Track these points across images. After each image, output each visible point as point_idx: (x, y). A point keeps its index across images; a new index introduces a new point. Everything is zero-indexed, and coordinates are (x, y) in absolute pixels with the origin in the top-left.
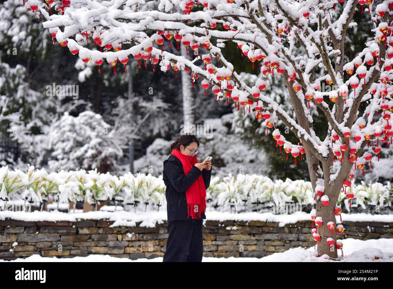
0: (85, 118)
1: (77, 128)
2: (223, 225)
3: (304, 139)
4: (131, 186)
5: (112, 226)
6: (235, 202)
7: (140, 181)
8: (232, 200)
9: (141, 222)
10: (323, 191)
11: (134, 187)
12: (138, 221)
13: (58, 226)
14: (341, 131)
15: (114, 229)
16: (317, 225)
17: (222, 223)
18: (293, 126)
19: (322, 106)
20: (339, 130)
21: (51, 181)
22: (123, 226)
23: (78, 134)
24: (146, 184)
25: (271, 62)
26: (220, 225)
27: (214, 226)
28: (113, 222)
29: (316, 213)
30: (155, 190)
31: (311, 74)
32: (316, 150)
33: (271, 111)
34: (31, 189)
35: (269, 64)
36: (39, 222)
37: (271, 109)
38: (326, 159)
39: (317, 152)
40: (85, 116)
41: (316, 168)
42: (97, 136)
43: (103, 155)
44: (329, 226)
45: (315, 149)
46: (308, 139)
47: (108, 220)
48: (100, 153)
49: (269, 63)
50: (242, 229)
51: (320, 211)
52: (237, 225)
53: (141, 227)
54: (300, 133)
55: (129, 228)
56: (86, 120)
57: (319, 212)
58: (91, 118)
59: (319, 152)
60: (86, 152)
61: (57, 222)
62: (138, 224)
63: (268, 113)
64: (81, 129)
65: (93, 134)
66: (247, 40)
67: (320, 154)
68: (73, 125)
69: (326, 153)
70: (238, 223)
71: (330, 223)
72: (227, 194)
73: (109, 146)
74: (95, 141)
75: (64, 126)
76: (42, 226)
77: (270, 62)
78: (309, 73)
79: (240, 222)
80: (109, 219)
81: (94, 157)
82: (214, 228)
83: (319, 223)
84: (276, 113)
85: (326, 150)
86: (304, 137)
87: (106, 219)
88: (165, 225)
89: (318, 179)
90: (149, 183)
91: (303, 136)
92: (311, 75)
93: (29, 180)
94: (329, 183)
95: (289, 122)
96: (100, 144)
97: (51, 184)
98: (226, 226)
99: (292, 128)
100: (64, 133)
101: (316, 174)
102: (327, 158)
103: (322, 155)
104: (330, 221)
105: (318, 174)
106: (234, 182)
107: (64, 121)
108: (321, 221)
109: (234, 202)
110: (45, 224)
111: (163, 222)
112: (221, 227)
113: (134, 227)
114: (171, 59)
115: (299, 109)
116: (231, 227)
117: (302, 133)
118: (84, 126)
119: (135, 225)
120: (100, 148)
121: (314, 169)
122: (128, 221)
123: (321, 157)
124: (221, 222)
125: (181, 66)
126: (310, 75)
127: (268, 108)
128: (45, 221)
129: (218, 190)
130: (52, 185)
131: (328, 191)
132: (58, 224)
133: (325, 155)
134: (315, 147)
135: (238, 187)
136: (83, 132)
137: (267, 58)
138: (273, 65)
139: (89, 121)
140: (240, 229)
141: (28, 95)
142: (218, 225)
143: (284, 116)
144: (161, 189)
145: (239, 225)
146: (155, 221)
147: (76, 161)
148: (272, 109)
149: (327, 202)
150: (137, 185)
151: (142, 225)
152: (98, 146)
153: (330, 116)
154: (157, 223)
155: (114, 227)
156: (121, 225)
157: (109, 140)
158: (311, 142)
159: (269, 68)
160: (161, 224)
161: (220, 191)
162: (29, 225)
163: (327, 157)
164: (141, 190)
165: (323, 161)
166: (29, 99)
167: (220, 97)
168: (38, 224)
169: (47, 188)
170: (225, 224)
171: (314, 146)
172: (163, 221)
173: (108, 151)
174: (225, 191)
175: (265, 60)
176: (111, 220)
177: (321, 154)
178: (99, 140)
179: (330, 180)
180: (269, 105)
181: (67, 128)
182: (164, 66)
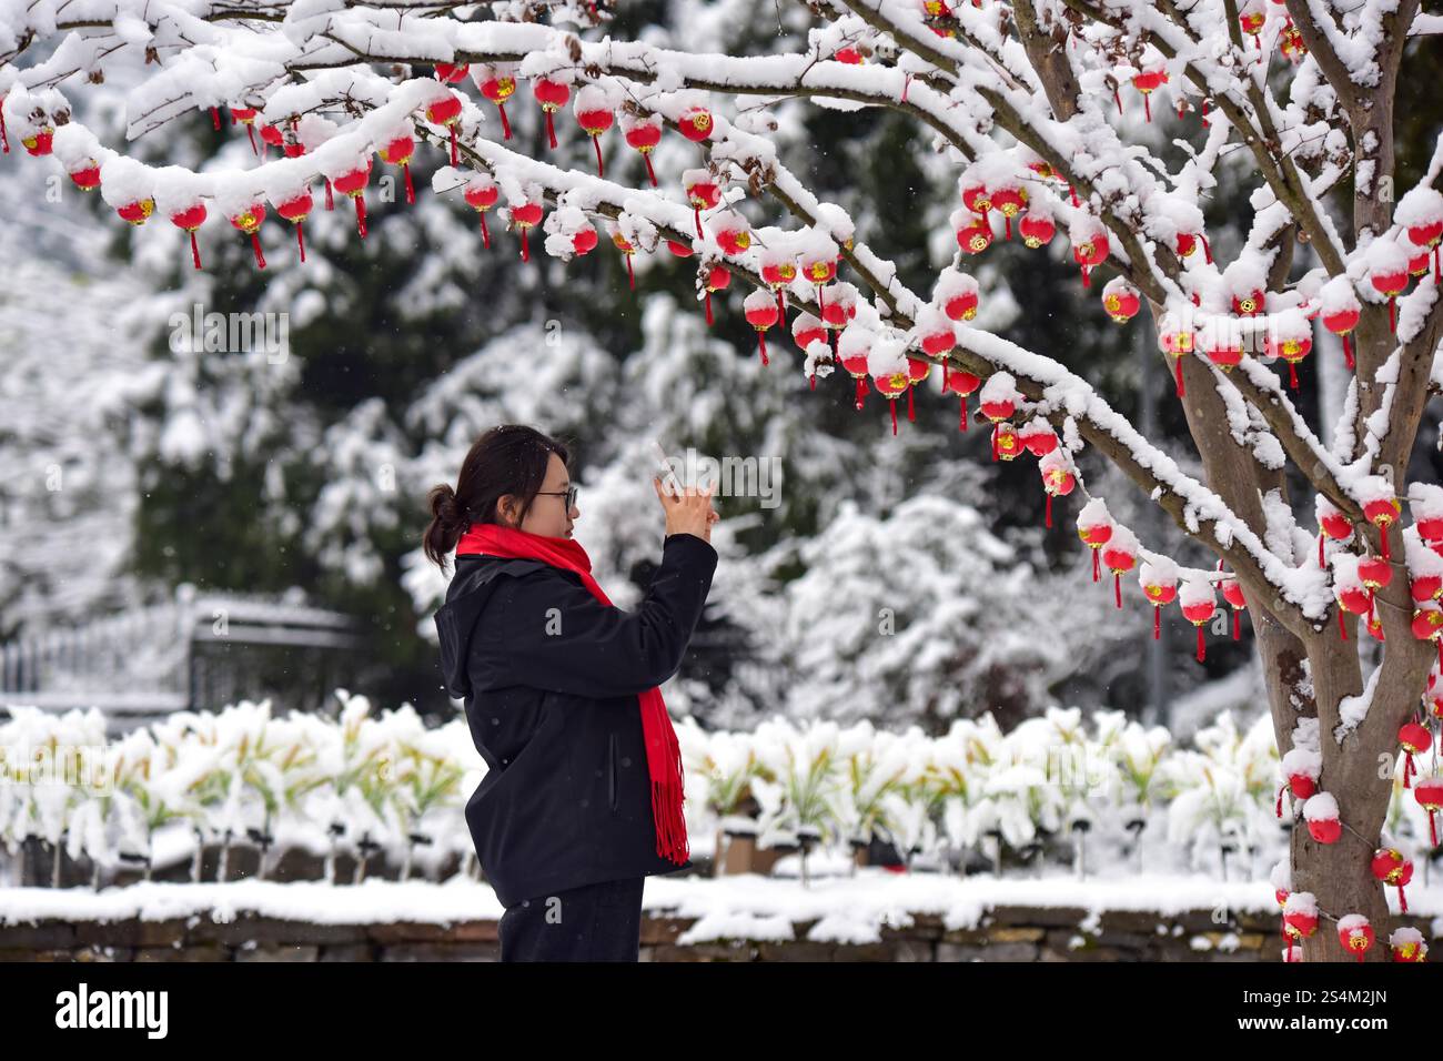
0: (917, 525)
1: (886, 561)
2: (1178, 931)
3: (1215, 540)
4: (781, 774)
5: (686, 938)
6: (1238, 831)
7: (816, 753)
8: (1228, 825)
9: (814, 922)
10: (1314, 775)
11: (793, 777)
12: (802, 915)
13: (458, 942)
14: (1353, 496)
15: (697, 949)
16: (1290, 929)
17: (1173, 922)
18: (1164, 484)
19: (1249, 381)
20: (1341, 492)
21: (437, 757)
22: (737, 939)
23: (891, 586)
24: (846, 763)
25: (990, 190)
26: (1162, 930)
27: (1137, 933)
28: (689, 923)
29: (1292, 874)
30: (889, 786)
31: (1277, 249)
32: (1273, 590)
33: (1057, 417)
34: (354, 792)
35: (980, 200)
36: (377, 925)
37: (1056, 408)
38: (1318, 628)
39: (1282, 597)
40: (919, 514)
41: (1293, 670)
42: (962, 591)
43: (983, 662)
44: (1346, 934)
45: (1271, 584)
46: (1234, 538)
47: (670, 916)
48: (973, 652)
49: (979, 195)
50: (1263, 944)
51: (1306, 869)
52: (1240, 930)
53: (817, 944)
54: (1197, 513)
55: (763, 949)
56: (923, 531)
57: (1301, 872)
58: (942, 521)
59: (1289, 598)
60: (918, 649)
61: (455, 924)
62: (802, 928)
63: (1041, 426)
64: (902, 563)
65: (944, 584)
66: (870, 94)
67: (1295, 605)
68: (871, 551)
69: (1320, 599)
70: (1247, 922)
71: (1352, 923)
72: (1204, 801)
73: (1011, 626)
74: (949, 609)
75: (841, 557)
76: (392, 944)
77: (982, 190)
78: (1269, 245)
79: (1254, 916)
80: (674, 909)
81: (948, 668)
82: (1137, 942)
83: (1298, 920)
84: (1075, 425)
85: (1316, 587)
86: (1214, 532)
87: (665, 910)
88: (921, 933)
89: (1302, 721)
90: (861, 758)
91: (1208, 525)
92: (1278, 256)
93: (349, 756)
94: (1339, 739)
95: (1144, 463)
96: (972, 621)
97: (441, 771)
98: (1189, 935)
99: (1157, 492)
100: (838, 581)
101: (1293, 698)
102: (1324, 623)
103: (1302, 610)
104: (1352, 910)
105: (1302, 698)
106: (1235, 749)
107: (840, 537)
108: (1311, 912)
109: (1232, 833)
110: (402, 932)
111: (909, 921)
112: (1169, 935)
113: (786, 942)
114: (602, 203)
115: (1203, 405)
116: (1214, 936)
117: (1206, 514)
118: (911, 555)
119: (787, 932)
120: (973, 637)
121: (1283, 675)
122: (757, 916)
123: (1298, 619)
124: (1167, 918)
125: (636, 232)
126: (1270, 256)
127: (1043, 406)
128: (400, 923)
129: (1168, 784)
130: (443, 776)
131: (1335, 774)
132: (460, 934)
133: (1313, 609)
134: (1269, 575)
135: (1249, 769)
136: (905, 576)
137: (971, 169)
138: (998, 199)
139: (935, 533)
140: (1258, 945)
141: (806, 453)
142: (1154, 931)
143: (1121, 440)
144: (914, 784)
145: (1249, 931)
146: (876, 914)
147: (881, 686)
148: (1063, 411)
149: (1329, 824)
150: (802, 767)
151: (818, 933)
152: (961, 629)
153: (1293, 428)
154: (885, 928)
155: (699, 944)
156: (728, 932)
157: (1008, 606)
158: (1249, 554)
159: (980, 217)
160: (904, 930)
161: (1177, 787)
162: (336, 939)
163: (1324, 617)
164: (823, 787)
165: (1307, 639)
166: (809, 469)
167: (817, 363)
168: (375, 933)
169: (425, 786)
170: (1185, 927)
171: (1264, 569)
172: (910, 914)
173: (1005, 645)
174: (1196, 786)
175: (966, 182)
176: (684, 913)
177: (1297, 607)
178: (966, 605)
179: (1341, 723)
180: (1047, 392)
181: (851, 564)
182: (557, 234)
